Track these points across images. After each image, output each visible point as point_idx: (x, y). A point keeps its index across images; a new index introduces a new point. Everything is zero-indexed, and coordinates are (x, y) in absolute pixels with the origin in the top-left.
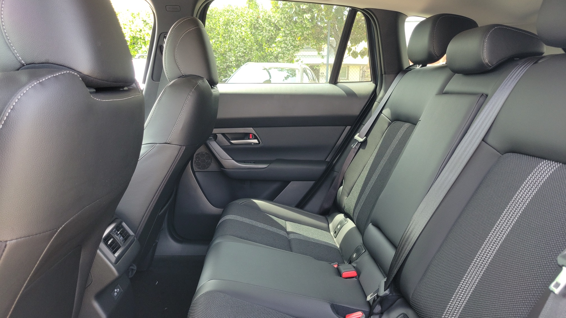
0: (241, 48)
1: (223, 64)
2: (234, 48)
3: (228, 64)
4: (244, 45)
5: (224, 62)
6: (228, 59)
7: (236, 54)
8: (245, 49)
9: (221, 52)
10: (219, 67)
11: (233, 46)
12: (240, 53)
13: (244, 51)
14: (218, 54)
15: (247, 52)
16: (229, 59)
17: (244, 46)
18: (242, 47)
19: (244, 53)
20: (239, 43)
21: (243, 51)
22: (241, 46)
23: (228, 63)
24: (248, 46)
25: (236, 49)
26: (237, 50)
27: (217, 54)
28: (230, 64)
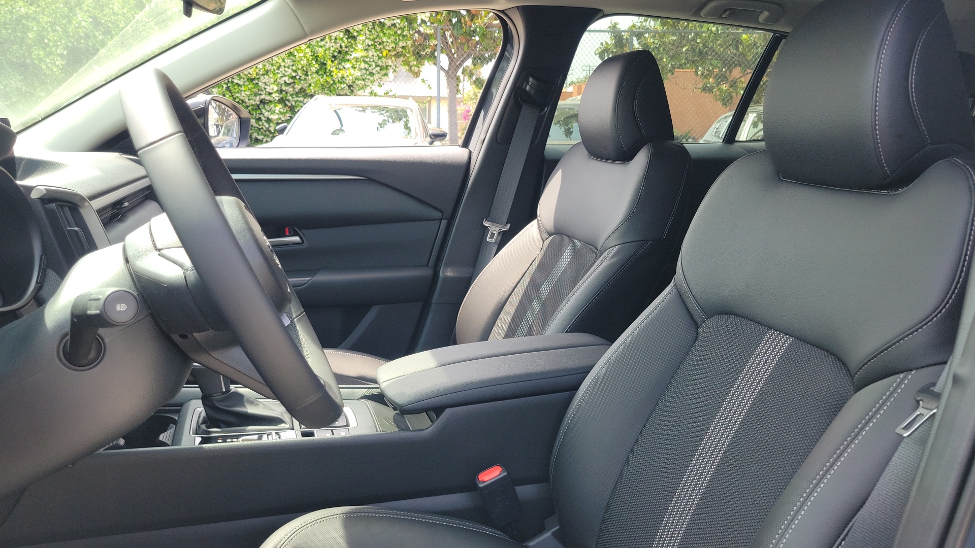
0: (286, 69)
1: (254, 98)
2: (274, 69)
3: (262, 97)
4: (292, 63)
5: (256, 95)
6: (263, 89)
7: (278, 80)
8: (295, 71)
9: (250, 75)
10: (246, 103)
11: (272, 65)
12: (286, 79)
13: (294, 74)
14: (244, 78)
15: (298, 77)
16: (265, 89)
17: (293, 65)
18: (288, 67)
19: (293, 77)
20: (283, 60)
21: (291, 74)
22: (287, 65)
23: (264, 96)
24: (300, 66)
25: (277, 71)
26: (279, 72)
27: (242, 79)
28: (268, 98)
